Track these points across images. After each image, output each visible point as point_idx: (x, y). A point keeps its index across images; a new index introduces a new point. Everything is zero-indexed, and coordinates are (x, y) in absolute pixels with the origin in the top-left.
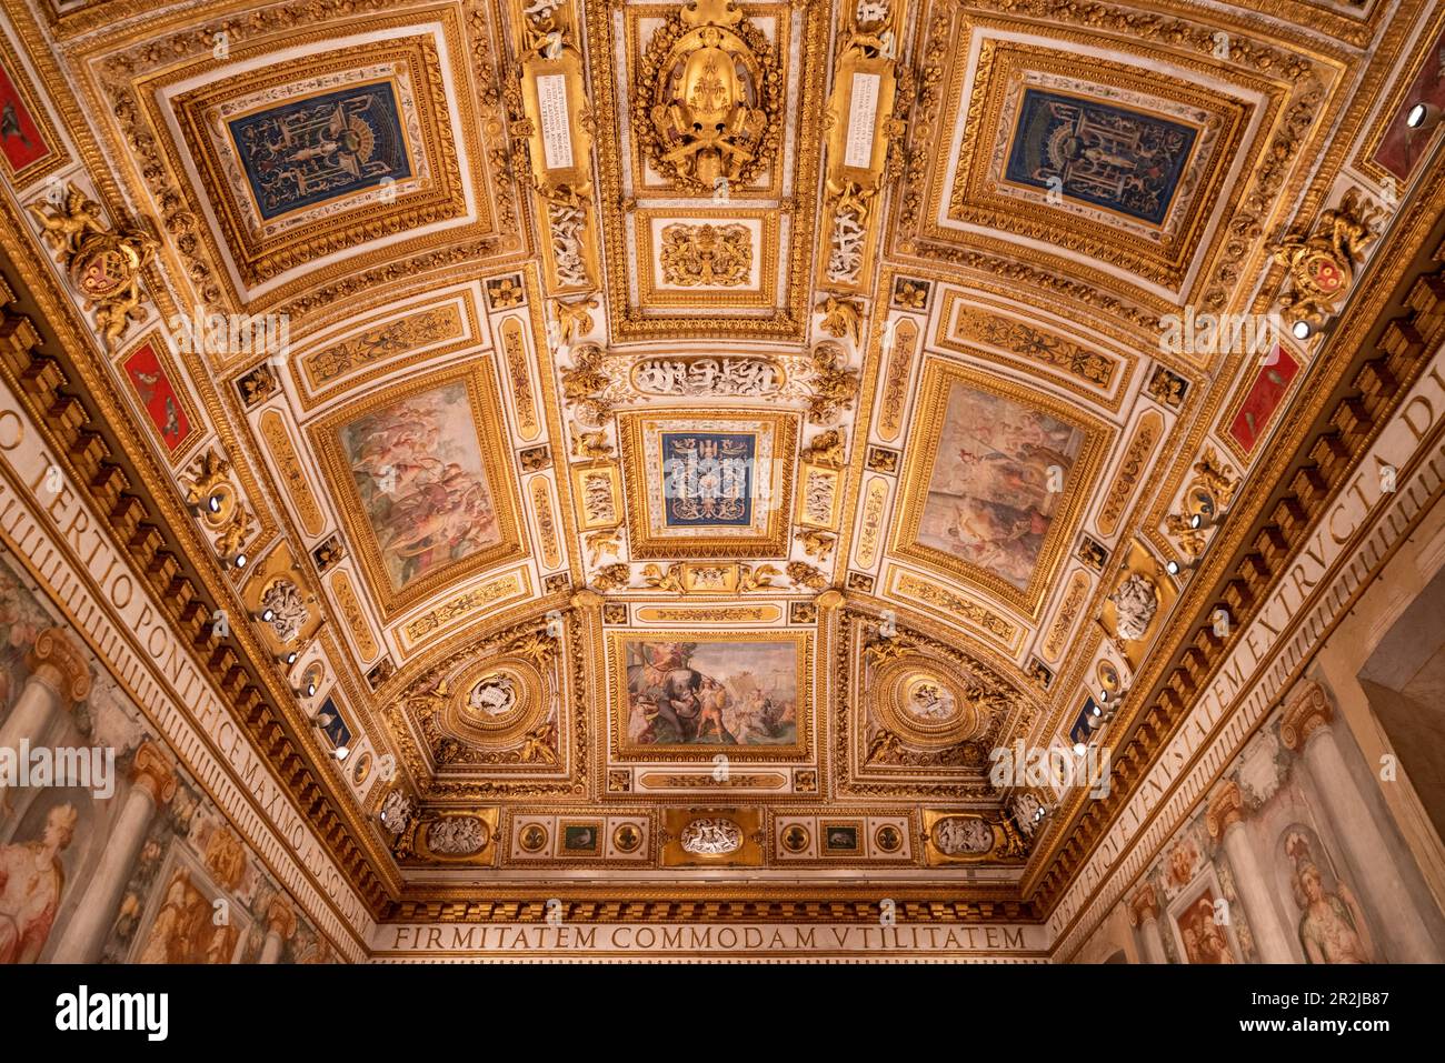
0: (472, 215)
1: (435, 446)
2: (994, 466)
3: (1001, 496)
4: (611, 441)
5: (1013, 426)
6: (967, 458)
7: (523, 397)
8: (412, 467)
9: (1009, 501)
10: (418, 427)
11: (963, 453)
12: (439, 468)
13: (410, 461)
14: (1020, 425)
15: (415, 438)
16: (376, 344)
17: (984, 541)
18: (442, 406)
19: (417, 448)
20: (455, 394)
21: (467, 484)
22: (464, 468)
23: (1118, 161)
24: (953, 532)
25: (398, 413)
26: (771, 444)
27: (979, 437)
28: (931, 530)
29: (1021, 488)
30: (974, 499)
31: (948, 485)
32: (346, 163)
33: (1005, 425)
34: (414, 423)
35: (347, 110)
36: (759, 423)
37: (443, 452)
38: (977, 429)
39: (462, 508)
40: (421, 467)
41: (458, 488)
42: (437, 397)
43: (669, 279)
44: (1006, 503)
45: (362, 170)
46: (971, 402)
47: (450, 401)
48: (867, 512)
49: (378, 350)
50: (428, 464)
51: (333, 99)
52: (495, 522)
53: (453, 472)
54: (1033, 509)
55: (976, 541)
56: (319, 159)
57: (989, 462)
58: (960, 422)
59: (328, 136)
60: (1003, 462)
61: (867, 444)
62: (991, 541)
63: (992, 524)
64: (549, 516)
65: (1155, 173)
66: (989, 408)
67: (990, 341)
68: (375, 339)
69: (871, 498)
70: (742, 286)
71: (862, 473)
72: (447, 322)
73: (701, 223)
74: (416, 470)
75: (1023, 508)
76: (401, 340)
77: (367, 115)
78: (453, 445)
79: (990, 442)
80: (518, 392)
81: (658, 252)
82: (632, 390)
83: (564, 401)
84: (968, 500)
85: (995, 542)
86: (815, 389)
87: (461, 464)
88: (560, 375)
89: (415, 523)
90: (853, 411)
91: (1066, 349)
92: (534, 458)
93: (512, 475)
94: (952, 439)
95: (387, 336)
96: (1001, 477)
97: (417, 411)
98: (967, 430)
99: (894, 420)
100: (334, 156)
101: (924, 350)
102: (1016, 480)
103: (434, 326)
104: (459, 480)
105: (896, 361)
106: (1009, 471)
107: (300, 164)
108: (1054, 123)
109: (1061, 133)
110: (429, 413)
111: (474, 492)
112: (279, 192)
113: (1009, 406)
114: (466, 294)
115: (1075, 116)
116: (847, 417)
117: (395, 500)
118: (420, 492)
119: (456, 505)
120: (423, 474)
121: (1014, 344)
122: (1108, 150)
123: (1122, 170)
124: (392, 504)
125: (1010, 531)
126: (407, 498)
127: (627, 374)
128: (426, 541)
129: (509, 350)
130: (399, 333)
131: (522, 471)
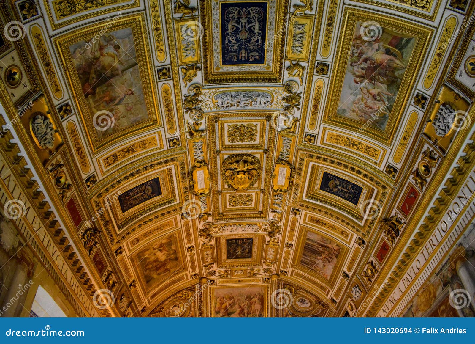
0: (311, 164)
1: (358, 96)
2: (118, 97)
3: (108, 86)
4: (286, 72)
5: (121, 119)
6: (130, 92)
7: (317, 100)
8: (371, 94)
9: (104, 87)
10: (360, 108)
11: (132, 94)
12: (363, 85)
13: (371, 97)
14: (118, 121)
15: (363, 105)
16: (356, 145)
17: (102, 55)
18: (347, 110)
19: (365, 101)
20: (341, 112)
21: (356, 68)
22: (353, 78)
23: (135, 197)
24: (117, 47)
25: (363, 119)
26: (215, 60)
27: (130, 105)
28: (127, 40)
29: (104, 97)
30: (118, 75)
31: (131, 73)
32: (338, 183)
33: (124, 117)
34: (361, 111)
35: (332, 190)
36: (221, 70)
37: (357, 91)
38: (132, 107)
39: (364, 56)
40: (368, 91)
41: (360, 70)
42: (348, 115)
43: (256, 126)
44: (104, 85)
45: (335, 179)
46: (139, 116)
47: (344, 110)
48: (162, 37)
49: (357, 143)
50: (365, 91)
51: (333, 193)
52: (354, 37)
53: (358, 79)
54: (93, 93)
55: (105, 51)
56: (343, 187)
57: (121, 97)
58: (140, 106)
59: (339, 189)
60: (116, 102)
61: (173, 79)
62: (99, 57)
63: (104, 68)
64: (327, 29)
65: (126, 202)
66: (132, 118)
67: (144, 141)
68: (355, 147)
69: (162, 48)
70: (230, 124)
71: (171, 62)
72: (332, 138)
73: (244, 143)
74: (372, 91)
75: (98, 90)
76: (348, 141)
77: (328, 187)
78: (352, 92)
79: (125, 106)
80: (318, 103)
81: (258, 134)
82: (274, 93)
83: (302, 95)
84: (120, 72)
85: (97, 59)
86: (200, 98)
87: (353, 80)
88: (300, 107)
89: (386, 67)
90: (183, 95)
91: (121, 156)
92: (323, 68)
93: (335, 64)
94: (139, 96)
95: (352, 145)
96: (113, 95)
97: (357, 114)
98: (136, 105)
99: (164, 94)
100: (340, 185)
101: (164, 127)
102: (107, 98)
103: (336, 139)
104: (357, 74)
105: (172, 119)
106: (112, 100)
107: (348, 189)
108: (153, 192)
109: (150, 192)
110: (353, 111)
111: (355, 62)
112: (356, 189)
113: (126, 124)
114: (322, 143)
115: (149, 196)
116: (185, 91)
117: (386, 86)
118: (375, 81)
119: (366, 60)
120: (370, 87)
121: (136, 145)
122: (138, 197)
123: (133, 196)
124: (388, 86)
125: (95, 72)
126: (381, 83)
127: (275, 100)
128: (388, 52)
129: (316, 120)
130: (348, 143)
131: (330, 64)
